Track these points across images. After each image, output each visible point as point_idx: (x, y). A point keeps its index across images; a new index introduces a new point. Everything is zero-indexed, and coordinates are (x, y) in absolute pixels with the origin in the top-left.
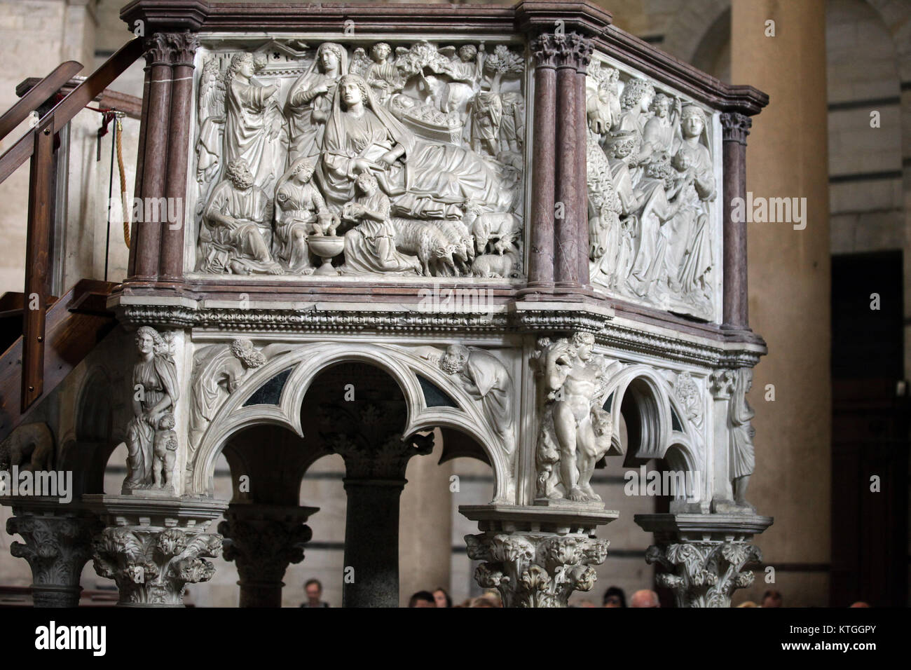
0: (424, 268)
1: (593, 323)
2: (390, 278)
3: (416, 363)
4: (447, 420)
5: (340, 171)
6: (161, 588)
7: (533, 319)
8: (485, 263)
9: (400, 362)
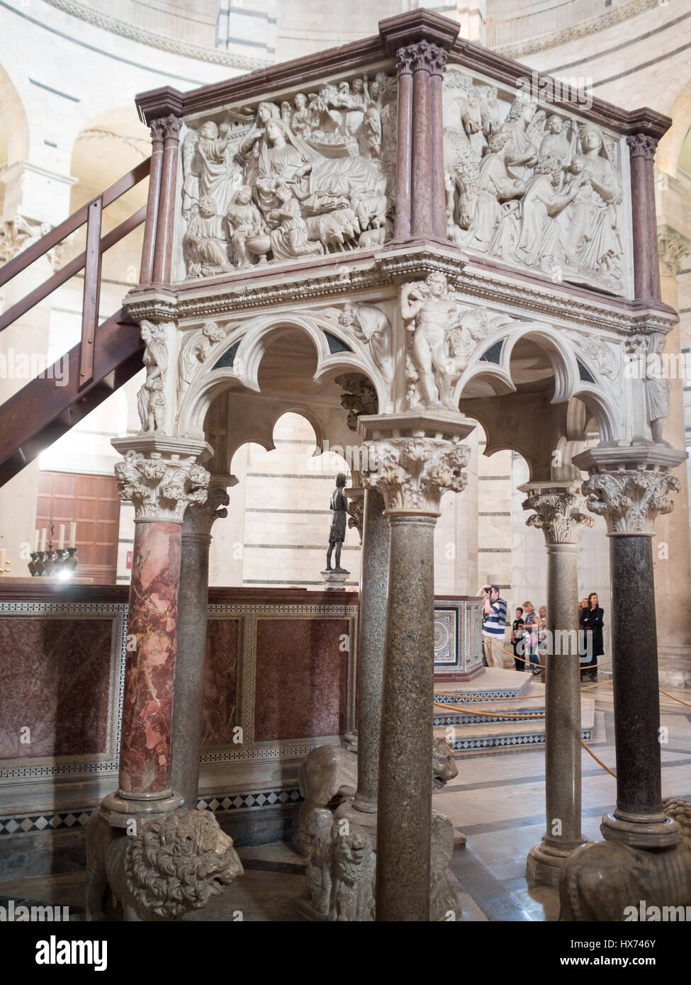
0: (325, 250)
1: (445, 266)
2: (302, 261)
3: (322, 321)
4: (344, 362)
5: (266, 189)
6: (155, 505)
7: (390, 267)
8: (366, 238)
9: (310, 322)
